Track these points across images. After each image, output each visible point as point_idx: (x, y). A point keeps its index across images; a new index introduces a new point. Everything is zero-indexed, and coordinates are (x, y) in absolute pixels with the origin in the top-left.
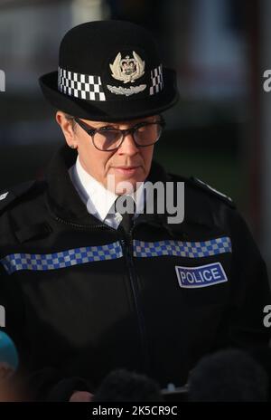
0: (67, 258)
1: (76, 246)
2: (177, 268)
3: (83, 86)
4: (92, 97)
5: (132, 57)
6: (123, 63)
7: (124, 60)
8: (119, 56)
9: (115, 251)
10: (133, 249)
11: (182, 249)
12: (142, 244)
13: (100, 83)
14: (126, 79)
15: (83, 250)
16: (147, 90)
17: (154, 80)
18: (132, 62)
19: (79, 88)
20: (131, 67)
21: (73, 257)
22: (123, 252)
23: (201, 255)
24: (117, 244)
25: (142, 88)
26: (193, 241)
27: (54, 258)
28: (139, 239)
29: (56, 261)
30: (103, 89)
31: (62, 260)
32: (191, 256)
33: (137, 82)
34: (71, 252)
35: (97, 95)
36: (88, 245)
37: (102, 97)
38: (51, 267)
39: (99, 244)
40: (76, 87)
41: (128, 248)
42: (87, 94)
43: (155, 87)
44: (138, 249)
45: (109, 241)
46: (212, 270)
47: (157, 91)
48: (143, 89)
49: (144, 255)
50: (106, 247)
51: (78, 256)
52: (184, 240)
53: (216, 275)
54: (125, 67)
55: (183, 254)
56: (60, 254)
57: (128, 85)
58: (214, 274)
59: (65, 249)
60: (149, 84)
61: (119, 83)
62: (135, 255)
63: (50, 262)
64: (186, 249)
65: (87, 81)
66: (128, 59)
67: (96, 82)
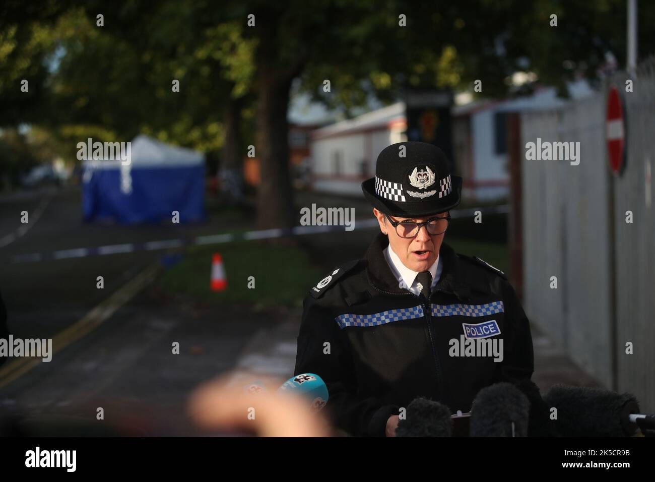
0: (383, 318)
1: (389, 309)
2: (463, 324)
3: (390, 190)
4: (396, 199)
5: (425, 170)
6: (419, 175)
7: (419, 173)
8: (416, 169)
9: (417, 312)
10: (431, 310)
11: (467, 310)
12: (438, 307)
13: (402, 189)
14: (421, 186)
15: (394, 311)
16: (437, 194)
17: (443, 187)
18: (426, 174)
19: (388, 192)
20: (425, 177)
21: (387, 317)
22: (424, 313)
23: (481, 315)
24: (419, 307)
25: (433, 192)
26: (475, 304)
27: (373, 317)
28: (436, 303)
29: (375, 320)
30: (404, 193)
31: (379, 319)
32: (474, 315)
33: (429, 189)
34: (386, 313)
35: (400, 197)
36: (398, 308)
37: (403, 199)
38: (371, 324)
39: (406, 307)
40: (385, 191)
41: (427, 310)
42: (393, 196)
43: (443, 192)
44: (435, 311)
45: (414, 305)
46: (489, 326)
47: (445, 194)
48: (434, 194)
49: (439, 315)
50: (411, 309)
51: (391, 316)
52: (469, 304)
53: (492, 330)
54: (420, 178)
55: (468, 314)
56: (377, 315)
57: (422, 191)
58: (491, 329)
59: (381, 311)
60: (439, 190)
61: (415, 189)
62: (433, 315)
63: (370, 320)
64: (470, 310)
65: (393, 187)
66: (422, 172)
67: (399, 188)
